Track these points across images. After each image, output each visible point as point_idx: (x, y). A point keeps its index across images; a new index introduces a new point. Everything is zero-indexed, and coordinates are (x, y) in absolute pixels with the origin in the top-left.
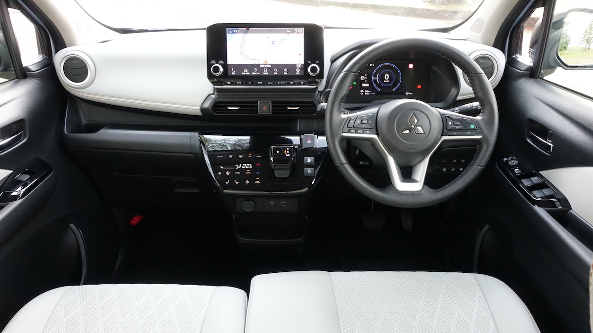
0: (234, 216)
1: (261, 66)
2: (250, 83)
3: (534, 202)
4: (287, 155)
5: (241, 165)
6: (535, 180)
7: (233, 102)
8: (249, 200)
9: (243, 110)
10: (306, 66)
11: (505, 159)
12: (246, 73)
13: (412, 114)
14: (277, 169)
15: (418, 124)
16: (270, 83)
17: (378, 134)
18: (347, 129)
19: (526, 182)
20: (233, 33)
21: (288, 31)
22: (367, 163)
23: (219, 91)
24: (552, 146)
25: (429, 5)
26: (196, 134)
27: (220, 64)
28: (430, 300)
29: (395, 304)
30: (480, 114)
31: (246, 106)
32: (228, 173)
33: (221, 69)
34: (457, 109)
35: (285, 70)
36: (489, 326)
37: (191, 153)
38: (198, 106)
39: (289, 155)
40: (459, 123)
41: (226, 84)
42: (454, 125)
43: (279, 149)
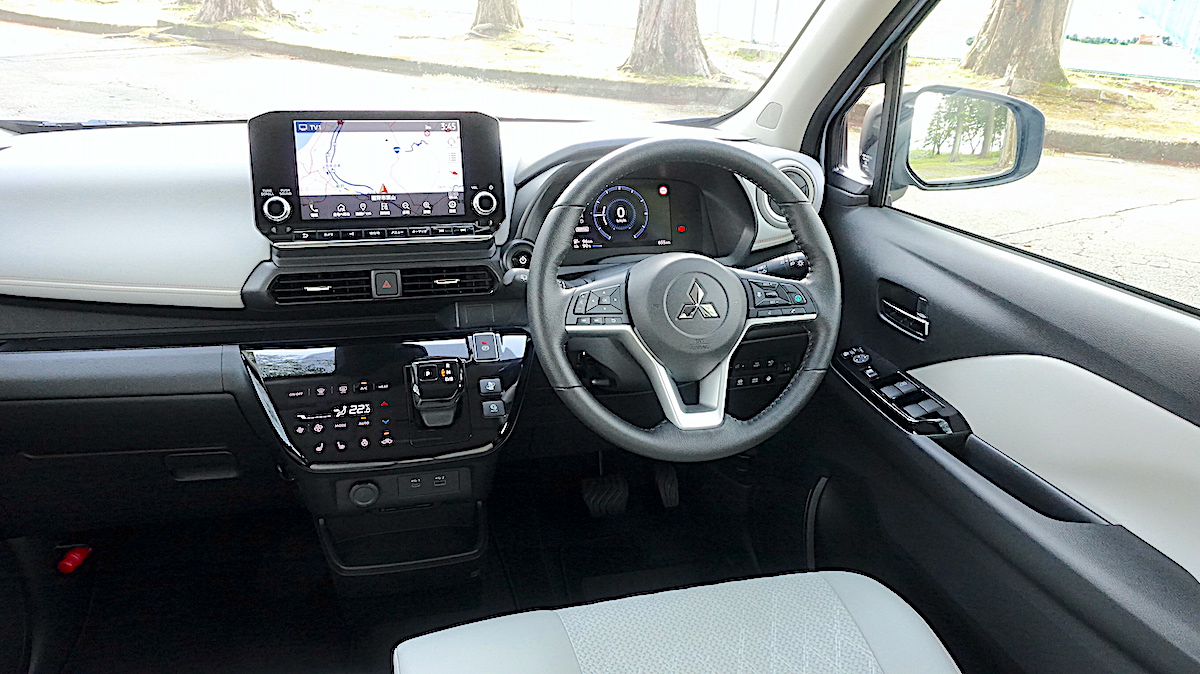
0: (321, 521)
1: (374, 198)
2: (353, 234)
3: (910, 426)
4: (447, 379)
5: (345, 408)
6: (904, 387)
7: (314, 276)
8: (367, 482)
9: (338, 291)
10: (468, 195)
11: (846, 354)
12: (342, 213)
13: (694, 280)
14: (427, 410)
15: (706, 300)
16: (396, 233)
17: (631, 323)
18: (572, 318)
19: (890, 392)
20: (310, 131)
21: (427, 128)
22: (606, 382)
23: (282, 253)
24: (927, 324)
25: (633, 75)
26: (236, 348)
27: (283, 196)
28: (756, 635)
29: (694, 655)
30: (808, 275)
31: (344, 283)
32: (318, 428)
33: (287, 207)
34: (762, 268)
35: (426, 205)
36: (868, 665)
37: (224, 392)
38: (235, 289)
39: (451, 379)
40: (774, 294)
41: (300, 238)
42: (766, 297)
43: (430, 369)
